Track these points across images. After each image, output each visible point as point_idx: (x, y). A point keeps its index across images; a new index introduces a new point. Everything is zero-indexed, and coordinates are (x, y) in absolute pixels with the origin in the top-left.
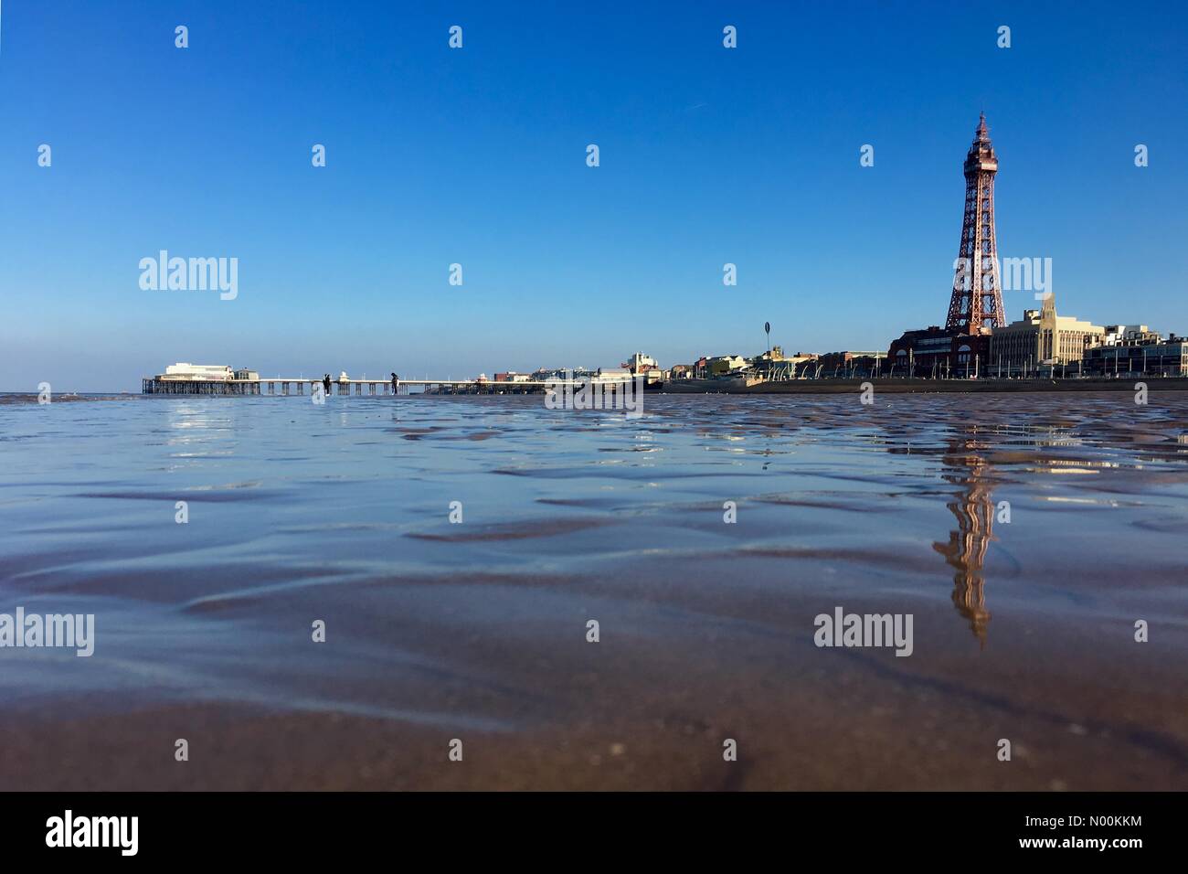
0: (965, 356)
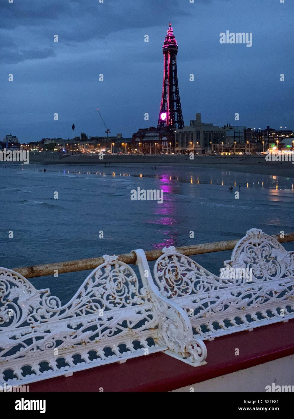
0: (165, 142)
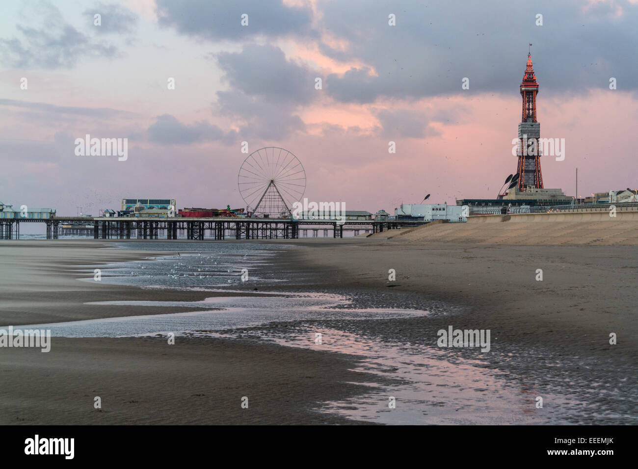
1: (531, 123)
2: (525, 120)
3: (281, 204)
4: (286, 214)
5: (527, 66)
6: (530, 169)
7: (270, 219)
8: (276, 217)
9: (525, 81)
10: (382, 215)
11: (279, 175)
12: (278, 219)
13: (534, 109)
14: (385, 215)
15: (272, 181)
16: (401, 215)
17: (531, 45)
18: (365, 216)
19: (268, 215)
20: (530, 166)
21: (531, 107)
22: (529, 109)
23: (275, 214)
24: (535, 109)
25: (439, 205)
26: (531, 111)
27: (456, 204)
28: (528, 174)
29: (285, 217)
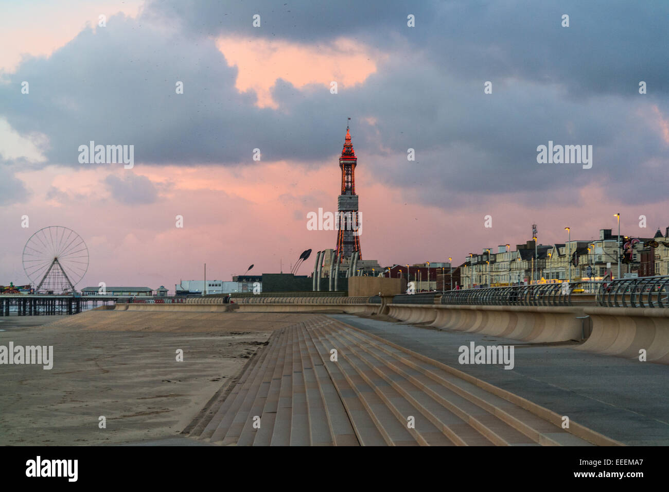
1: (350, 195)
2: (343, 193)
3: (64, 280)
4: (69, 291)
5: (346, 139)
6: (349, 240)
7: (54, 295)
8: (61, 293)
9: (344, 154)
10: (161, 291)
11: (64, 253)
12: (61, 295)
13: (352, 182)
14: (163, 291)
15: (56, 259)
16: (180, 291)
17: (349, 119)
18: (145, 292)
19: (53, 292)
20: (349, 238)
21: (350, 180)
22: (348, 182)
23: (58, 291)
24: (354, 181)
25: (215, 281)
26: (350, 184)
27: (232, 280)
28: (347, 245)
29: (68, 294)
